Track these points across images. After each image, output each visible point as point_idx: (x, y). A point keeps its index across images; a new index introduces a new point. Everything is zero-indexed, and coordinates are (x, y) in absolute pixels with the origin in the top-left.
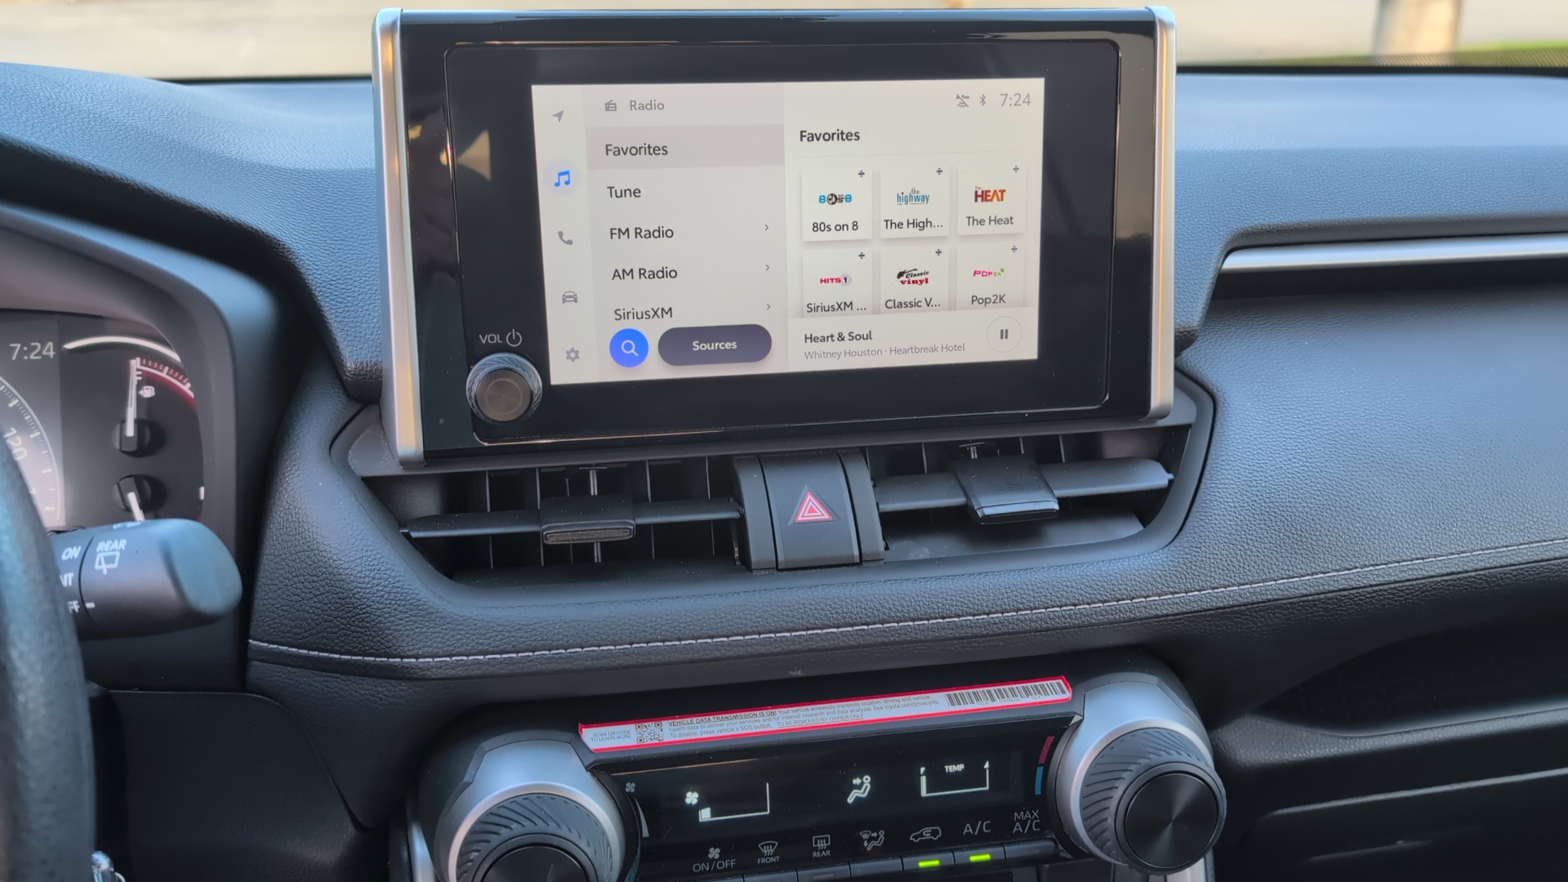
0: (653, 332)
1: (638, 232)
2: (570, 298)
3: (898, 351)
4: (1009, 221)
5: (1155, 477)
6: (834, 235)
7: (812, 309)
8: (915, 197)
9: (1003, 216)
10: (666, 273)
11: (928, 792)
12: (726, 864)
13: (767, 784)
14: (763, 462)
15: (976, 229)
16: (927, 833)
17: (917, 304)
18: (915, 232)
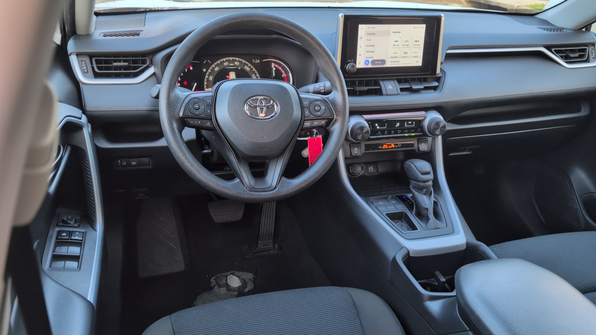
0: (370, 60)
1: (370, 46)
2: (360, 55)
3: (402, 64)
4: (419, 45)
5: (436, 84)
6: (396, 47)
7: (392, 57)
8: (407, 41)
9: (419, 44)
10: (373, 52)
11: (407, 125)
12: (381, 134)
13: (386, 124)
14: (383, 80)
15: (415, 46)
16: (406, 131)
17: (406, 57)
18: (406, 46)
